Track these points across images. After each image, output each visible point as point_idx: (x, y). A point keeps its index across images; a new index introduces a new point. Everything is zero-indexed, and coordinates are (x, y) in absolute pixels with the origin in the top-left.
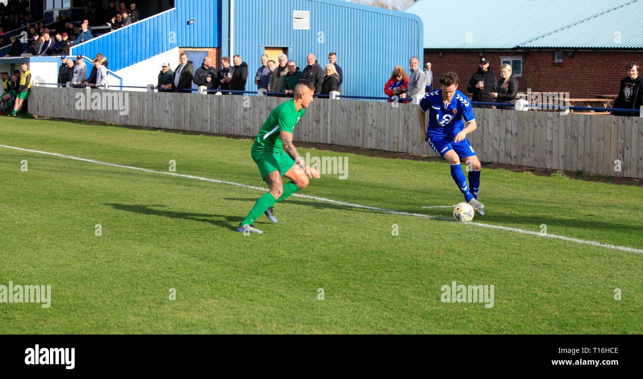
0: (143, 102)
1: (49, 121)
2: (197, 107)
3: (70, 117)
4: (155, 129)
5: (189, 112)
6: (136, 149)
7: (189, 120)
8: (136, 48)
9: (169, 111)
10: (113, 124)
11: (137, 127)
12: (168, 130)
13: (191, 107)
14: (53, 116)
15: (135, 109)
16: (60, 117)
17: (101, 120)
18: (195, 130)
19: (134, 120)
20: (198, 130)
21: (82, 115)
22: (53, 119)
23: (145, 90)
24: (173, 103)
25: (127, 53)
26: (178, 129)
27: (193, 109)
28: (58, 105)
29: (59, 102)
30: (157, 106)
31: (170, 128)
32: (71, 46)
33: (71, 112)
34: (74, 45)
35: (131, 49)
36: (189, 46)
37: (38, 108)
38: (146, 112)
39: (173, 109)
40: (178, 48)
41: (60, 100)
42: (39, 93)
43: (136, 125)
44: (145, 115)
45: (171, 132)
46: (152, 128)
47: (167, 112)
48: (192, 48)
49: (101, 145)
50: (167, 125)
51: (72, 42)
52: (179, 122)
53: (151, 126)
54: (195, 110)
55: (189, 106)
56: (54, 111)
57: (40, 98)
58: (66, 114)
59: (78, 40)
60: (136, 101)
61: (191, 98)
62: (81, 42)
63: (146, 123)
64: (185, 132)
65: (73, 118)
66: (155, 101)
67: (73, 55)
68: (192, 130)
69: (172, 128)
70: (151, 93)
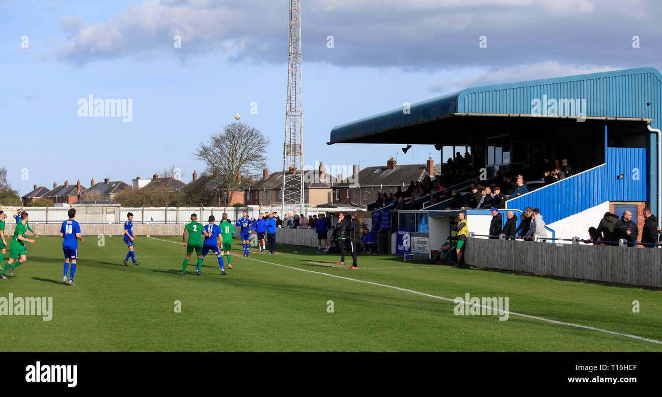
0: (569, 254)
1: (481, 271)
2: (618, 260)
3: (502, 268)
4: (579, 280)
5: (610, 264)
6: (552, 300)
7: (610, 271)
8: (568, 201)
9: (593, 263)
10: (541, 275)
11: (563, 277)
12: (590, 281)
13: (612, 258)
14: (486, 266)
15: (561, 261)
16: (494, 267)
17: (530, 271)
18: (616, 282)
19: (560, 272)
20: (618, 282)
21: (513, 267)
22: (486, 269)
23: (570, 242)
24: (596, 255)
25: (559, 206)
26: (600, 280)
27: (614, 261)
28: (491, 256)
29: (492, 253)
30: (581, 257)
31: (592, 279)
32: (506, 199)
33: (504, 263)
34: (510, 198)
35: (564, 203)
36: (619, 200)
37: (473, 258)
38: (571, 263)
39: (596, 261)
40: (609, 202)
41: (493, 250)
42: (475, 245)
43: (562, 276)
44: (571, 266)
45: (593, 283)
46: (577, 279)
47: (591, 263)
48: (622, 201)
49: (519, 296)
50: (590, 276)
51: (507, 196)
52: (601, 274)
53: (576, 277)
54: (616, 262)
55: (610, 258)
56: (488, 262)
57: (475, 249)
58: (499, 265)
59: (514, 194)
60: (563, 253)
61: (612, 250)
62: (517, 196)
63: (571, 274)
64: (606, 283)
65: (505, 269)
66: (579, 254)
67: (508, 208)
68: (613, 281)
69: (595, 279)
70: (576, 246)
